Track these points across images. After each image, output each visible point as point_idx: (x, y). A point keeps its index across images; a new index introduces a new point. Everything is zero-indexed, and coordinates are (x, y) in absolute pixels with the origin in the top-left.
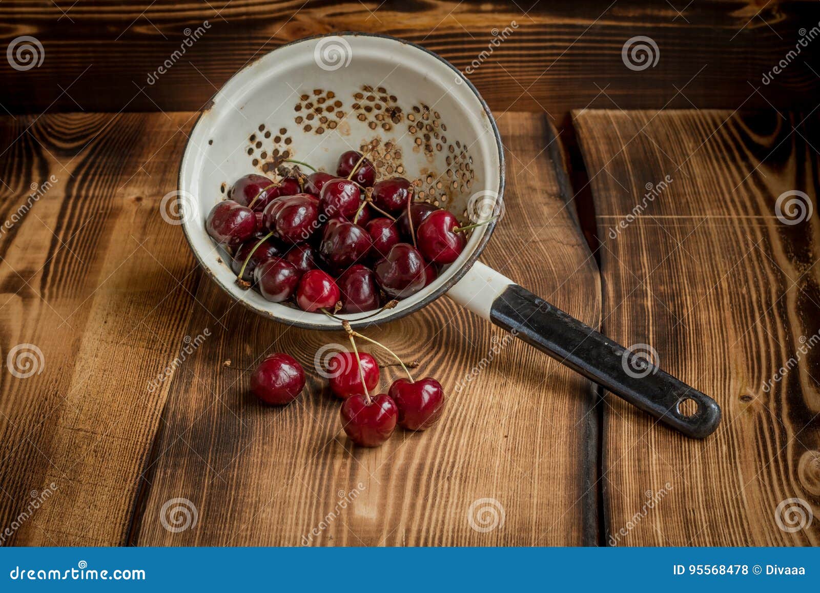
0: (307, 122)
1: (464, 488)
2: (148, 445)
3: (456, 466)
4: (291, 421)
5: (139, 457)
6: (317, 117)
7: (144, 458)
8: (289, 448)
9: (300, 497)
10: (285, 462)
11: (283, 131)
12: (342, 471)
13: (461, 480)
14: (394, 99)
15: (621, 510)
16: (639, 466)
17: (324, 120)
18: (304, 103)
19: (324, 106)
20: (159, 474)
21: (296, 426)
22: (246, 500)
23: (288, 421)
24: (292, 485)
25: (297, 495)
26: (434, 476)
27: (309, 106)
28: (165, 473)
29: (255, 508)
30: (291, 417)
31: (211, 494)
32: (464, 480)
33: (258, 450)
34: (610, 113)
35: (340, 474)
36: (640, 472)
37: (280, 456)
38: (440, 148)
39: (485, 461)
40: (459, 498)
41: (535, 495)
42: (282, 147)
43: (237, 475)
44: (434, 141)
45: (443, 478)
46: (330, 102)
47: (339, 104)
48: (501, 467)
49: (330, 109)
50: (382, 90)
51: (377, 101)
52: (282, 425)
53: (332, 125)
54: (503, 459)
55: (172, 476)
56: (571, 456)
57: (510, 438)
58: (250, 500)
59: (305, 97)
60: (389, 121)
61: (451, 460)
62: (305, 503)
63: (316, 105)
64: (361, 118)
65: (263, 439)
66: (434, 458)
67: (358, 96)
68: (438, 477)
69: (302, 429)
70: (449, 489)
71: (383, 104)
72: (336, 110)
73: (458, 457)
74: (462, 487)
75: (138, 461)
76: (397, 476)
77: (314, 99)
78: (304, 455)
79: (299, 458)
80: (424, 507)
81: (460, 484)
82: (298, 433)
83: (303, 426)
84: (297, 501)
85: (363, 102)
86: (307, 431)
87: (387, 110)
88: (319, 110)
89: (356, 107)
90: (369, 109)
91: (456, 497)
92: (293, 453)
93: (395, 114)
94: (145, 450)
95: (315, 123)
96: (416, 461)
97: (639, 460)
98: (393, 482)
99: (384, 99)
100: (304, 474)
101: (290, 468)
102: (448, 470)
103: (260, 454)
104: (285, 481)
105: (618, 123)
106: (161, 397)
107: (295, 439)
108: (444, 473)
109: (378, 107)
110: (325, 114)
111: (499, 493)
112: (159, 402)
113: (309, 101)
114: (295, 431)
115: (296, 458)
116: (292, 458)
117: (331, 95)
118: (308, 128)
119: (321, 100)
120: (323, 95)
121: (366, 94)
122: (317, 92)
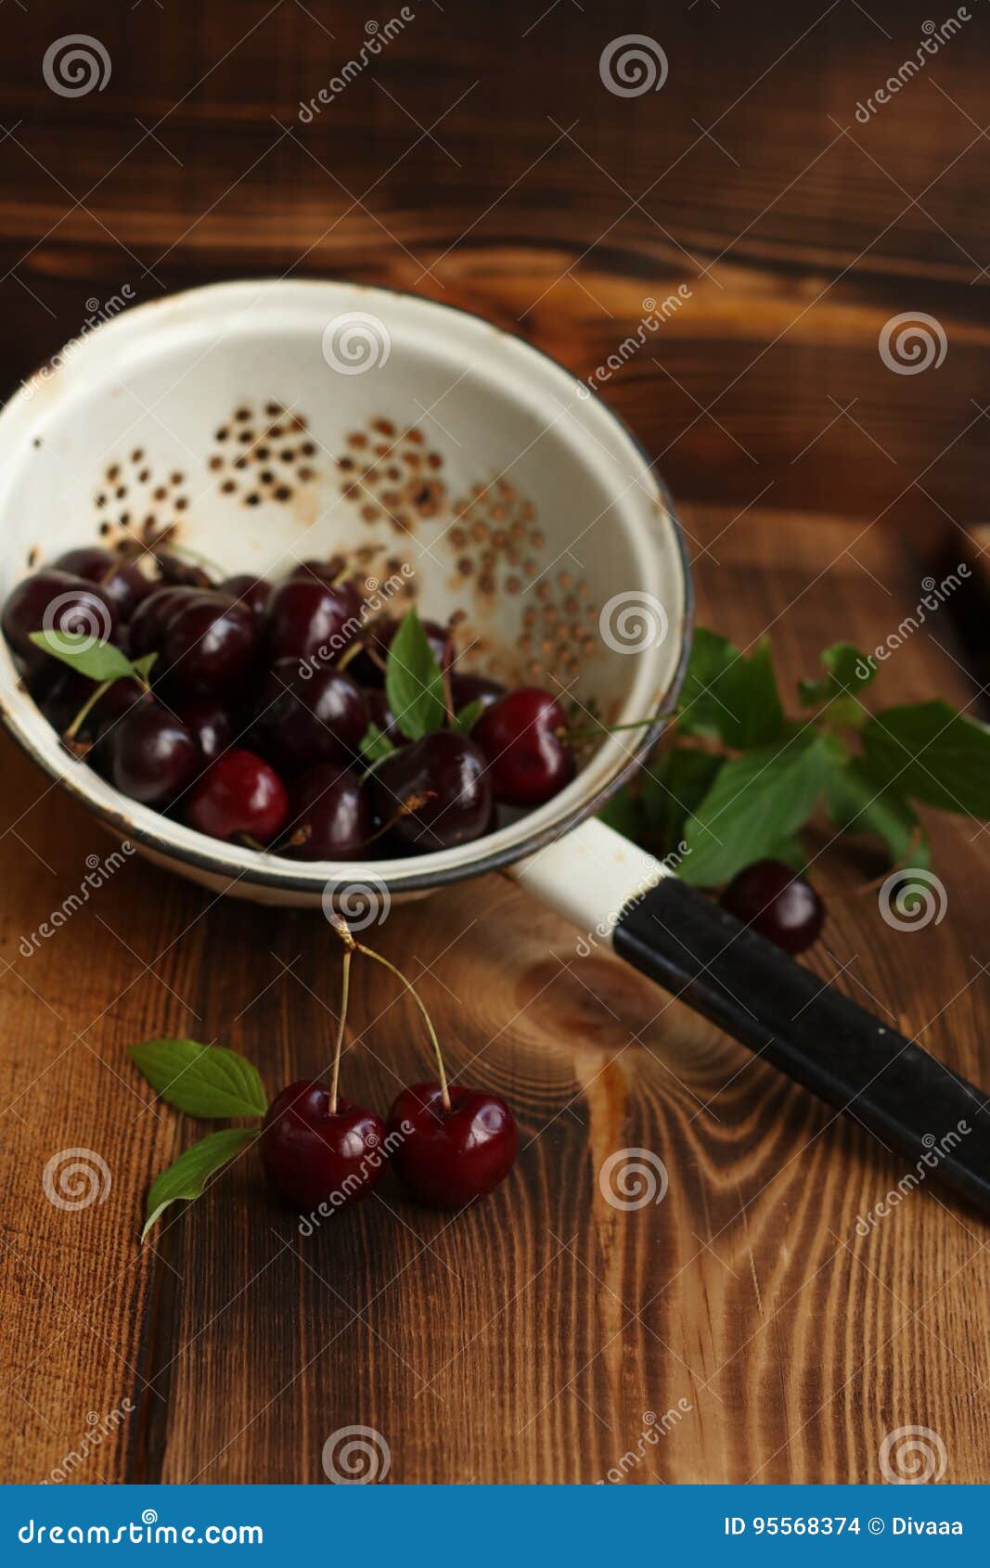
0: (229, 473)
2: (143, 1271)
3: (896, 1384)
4: (481, 1235)
5: (128, 1301)
6: (255, 469)
7: (140, 1305)
8: (489, 1306)
9: (539, 1442)
10: (485, 1342)
11: (177, 479)
12: (628, 1377)
14: (435, 461)
17: (267, 478)
18: (238, 428)
19: (277, 446)
20: (185, 1352)
21: (496, 1248)
22: (409, 1442)
23: (475, 1233)
24: (513, 1407)
25: (531, 1433)
26: (848, 1407)
27: (246, 438)
28: (200, 1353)
29: (434, 1464)
30: (479, 1225)
31: (320, 1418)
33: (416, 1305)
35: (624, 1386)
37: (471, 1327)
38: (513, 586)
42: (166, 515)
43: (377, 1370)
44: (503, 570)
45: (872, 1415)
46: (292, 441)
47: (309, 450)
49: (287, 457)
50: (415, 436)
51: (397, 462)
52: (463, 1241)
53: (283, 494)
55: (218, 1361)
58: (419, 1443)
59: (243, 415)
60: (409, 510)
61: (881, 1367)
62: (555, 1460)
63: (260, 440)
64: (351, 492)
65: (424, 1277)
66: (840, 1358)
67: (358, 441)
68: (858, 1409)
69: (511, 1259)
71: (406, 471)
72: (302, 462)
73: (896, 1361)
75: (127, 1312)
76: (761, 1399)
77: (260, 423)
78: (529, 1329)
79: (517, 1336)
82: (504, 1266)
83: (512, 1249)
84: (532, 1449)
85: (365, 458)
86: (525, 1263)
87: (412, 485)
88: (262, 454)
89: (346, 464)
90: (371, 476)
92: (501, 1322)
93: (426, 498)
94: (138, 1282)
95: (248, 480)
96: (798, 1365)
98: (755, 1418)
99: (412, 459)
100: (537, 1380)
101: (502, 1363)
102: (880, 1394)
103: (423, 1318)
104: (496, 1393)
106: (159, 1144)
107: (499, 1284)
109: (394, 474)
110: (275, 465)
112: (156, 1158)
113: (248, 426)
114: (497, 1261)
115: (512, 1336)
116: (501, 1334)
117: (299, 424)
118: (229, 488)
119: (275, 433)
120: (283, 420)
121: (377, 439)
122: (273, 410)
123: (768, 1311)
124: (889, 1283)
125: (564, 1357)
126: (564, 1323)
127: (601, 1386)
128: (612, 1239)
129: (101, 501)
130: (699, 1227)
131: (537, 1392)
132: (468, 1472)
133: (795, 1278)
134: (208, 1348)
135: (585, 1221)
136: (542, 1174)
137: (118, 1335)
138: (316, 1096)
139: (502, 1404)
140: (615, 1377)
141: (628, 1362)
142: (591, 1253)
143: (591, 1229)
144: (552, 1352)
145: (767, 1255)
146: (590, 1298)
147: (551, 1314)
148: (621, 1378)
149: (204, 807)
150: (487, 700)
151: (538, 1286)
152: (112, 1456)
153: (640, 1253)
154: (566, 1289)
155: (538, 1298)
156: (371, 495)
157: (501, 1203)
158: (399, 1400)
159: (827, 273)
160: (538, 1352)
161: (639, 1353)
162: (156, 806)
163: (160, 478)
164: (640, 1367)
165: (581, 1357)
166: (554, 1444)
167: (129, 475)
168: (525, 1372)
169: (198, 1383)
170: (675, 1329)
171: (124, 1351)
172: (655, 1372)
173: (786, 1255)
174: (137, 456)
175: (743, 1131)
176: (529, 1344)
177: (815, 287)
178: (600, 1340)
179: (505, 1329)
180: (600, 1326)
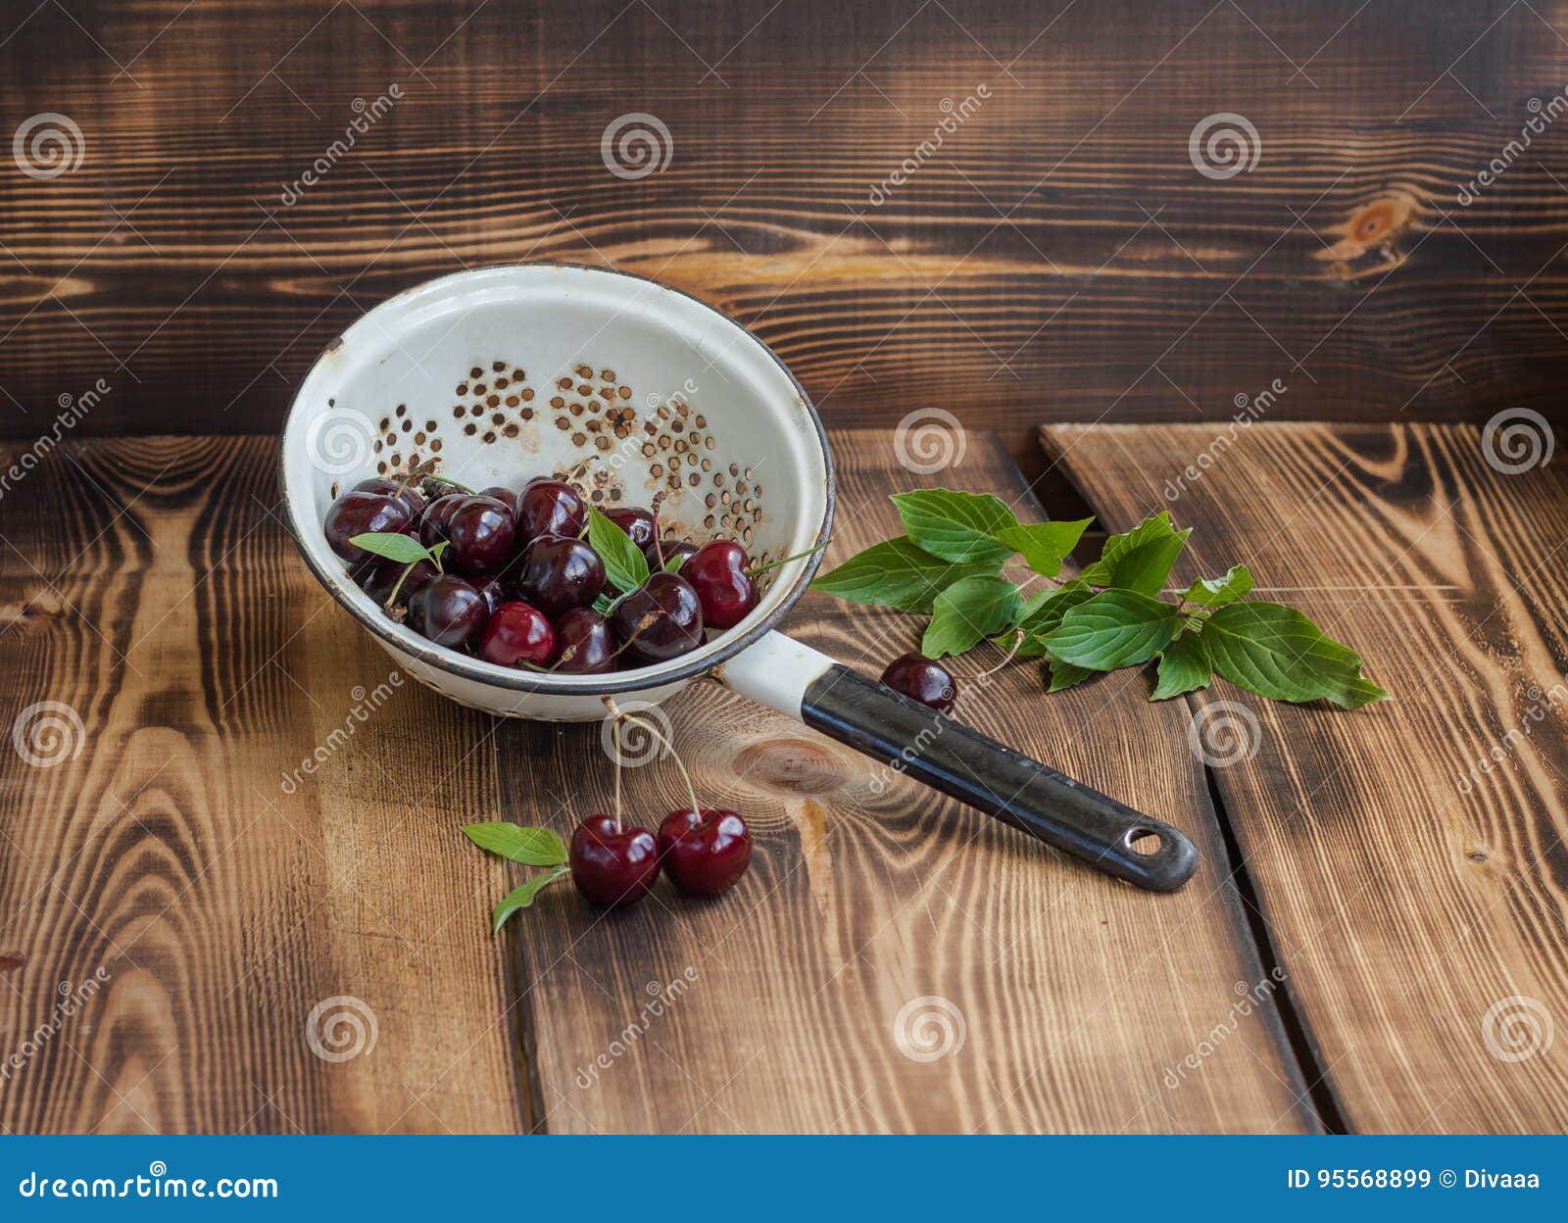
0: (469, 418)
1: (1062, 999)
3: (1037, 967)
5: (492, 972)
9: (793, 1022)
11: (432, 426)
12: (850, 981)
13: (1052, 988)
14: (626, 393)
15: (1329, 1024)
16: (1336, 960)
17: (498, 419)
18: (473, 383)
19: (503, 394)
24: (771, 1005)
25: (787, 1017)
26: (1005, 983)
27: (480, 390)
32: (1057, 988)
34: (1109, 429)
35: (847, 987)
36: (1340, 968)
38: (695, 479)
39: (1082, 959)
40: (1058, 1014)
41: (1182, 1004)
42: (426, 455)
44: (686, 470)
46: (515, 389)
47: (528, 394)
48: (1112, 968)
49: (512, 402)
50: (608, 375)
51: (595, 397)
53: (512, 431)
54: (1111, 957)
56: (1221, 947)
57: (1112, 924)
59: (477, 373)
60: (608, 432)
61: (1026, 960)
63: (491, 391)
64: (562, 424)
66: (996, 956)
67: (566, 384)
68: (1012, 983)
70: (1037, 1002)
71: (604, 402)
72: (523, 404)
74: (1058, 997)
75: (493, 978)
77: (490, 377)
80: (1006, 1029)
81: (1053, 994)
85: (572, 396)
87: (609, 414)
88: (493, 402)
89: (557, 403)
90: (578, 410)
91: (1053, 1013)
92: (756, 958)
93: (621, 421)
94: (496, 961)
95: (484, 423)
96: (967, 963)
97: (1334, 951)
99: (604, 393)
100: (787, 988)
101: (761, 982)
102: (1026, 975)
104: (758, 999)
105: (1127, 445)
106: (492, 881)
108: (1021, 978)
109: (595, 408)
110: (503, 410)
111: (1122, 1004)
113: (481, 381)
116: (756, 963)
117: (519, 376)
118: (470, 430)
119: (502, 384)
120: (507, 374)
121: (579, 381)
122: (499, 367)
123: (942, 936)
124: (1027, 913)
125: (803, 974)
126: (800, 956)
127: (832, 988)
128: (827, 905)
129: (379, 446)
130: (888, 893)
131: (788, 995)
132: (747, 1042)
133: (959, 916)
134: (555, 991)
135: (805, 896)
136: (771, 872)
137: (491, 990)
138: (606, 824)
139: (764, 1003)
140: (840, 983)
141: (848, 973)
142: (813, 914)
143: (811, 900)
144: (794, 972)
145: (938, 904)
146: (816, 939)
147: (790, 952)
148: (845, 984)
149: (494, 646)
150: (687, 556)
151: (778, 935)
152: (501, 1056)
153: (848, 910)
154: (799, 936)
155: (780, 943)
156: (579, 425)
157: (744, 892)
158: (693, 1008)
159: (912, 231)
160: (784, 973)
161: (855, 967)
162: (458, 648)
163: (419, 426)
164: (857, 975)
165: (815, 973)
166: (803, 1021)
167: (396, 425)
168: (778, 984)
169: (552, 1011)
170: (878, 952)
171: (496, 1000)
172: (868, 977)
173: (952, 902)
174: (401, 411)
175: (912, 834)
176: (778, 970)
177: (902, 244)
178: (826, 962)
179: (759, 962)
180: (826, 955)
